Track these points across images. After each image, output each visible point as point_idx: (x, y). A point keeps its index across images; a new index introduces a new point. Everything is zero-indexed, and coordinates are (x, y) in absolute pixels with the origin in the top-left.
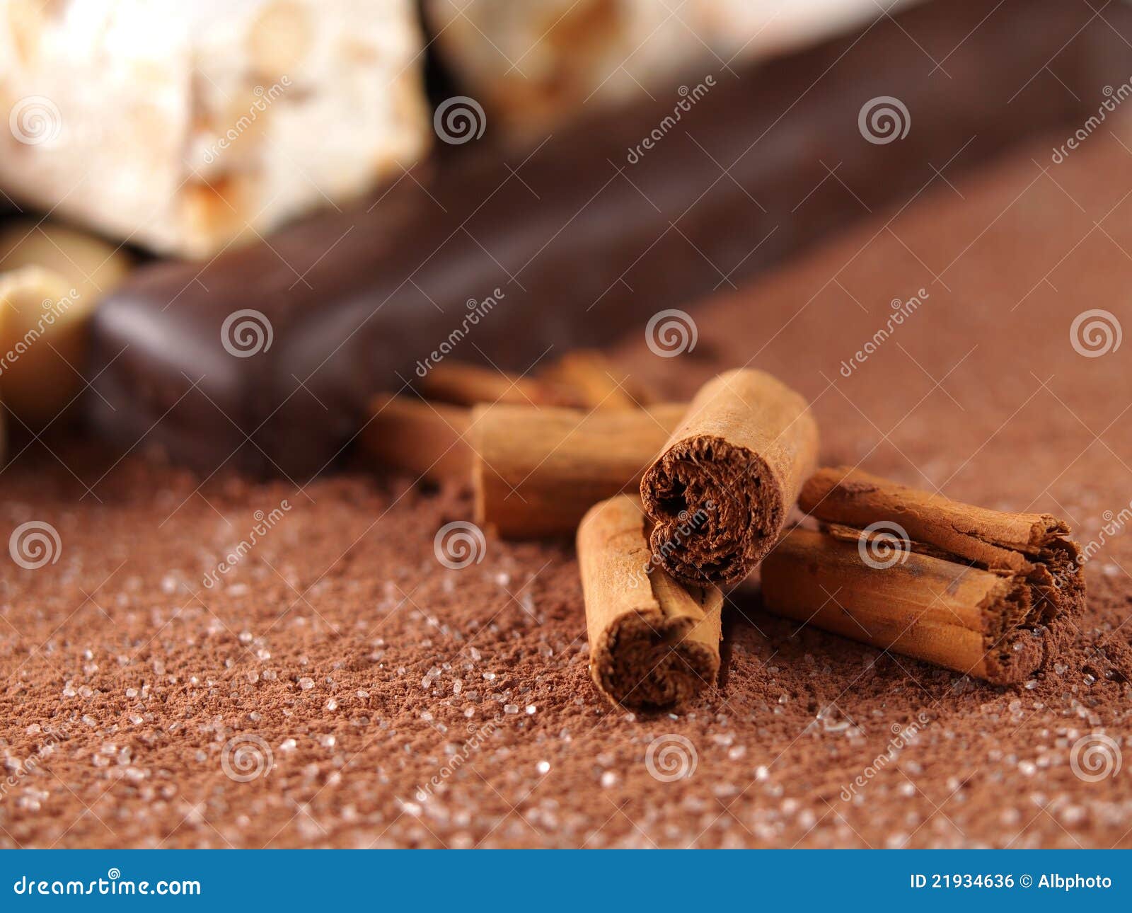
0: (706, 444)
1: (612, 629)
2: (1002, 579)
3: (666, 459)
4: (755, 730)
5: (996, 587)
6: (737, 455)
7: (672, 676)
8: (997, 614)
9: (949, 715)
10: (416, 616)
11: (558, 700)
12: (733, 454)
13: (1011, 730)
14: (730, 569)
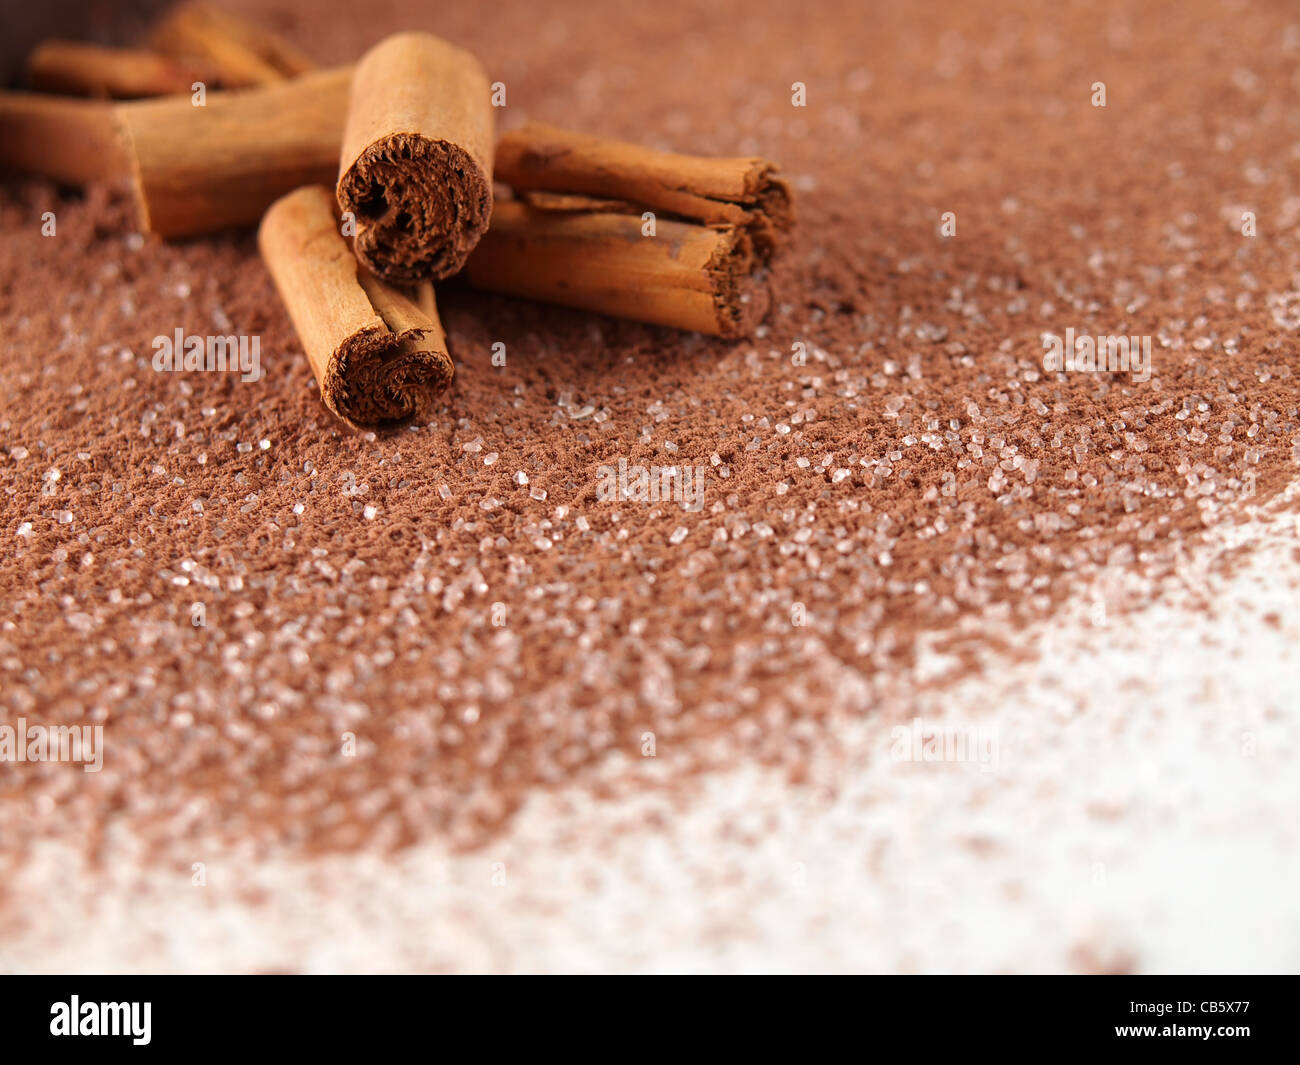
0: (402, 143)
1: (341, 354)
2: (723, 235)
3: (361, 163)
4: (501, 429)
5: (719, 246)
6: (436, 150)
7: (408, 390)
8: (724, 273)
9: (688, 380)
10: (106, 351)
11: (290, 429)
12: (432, 149)
13: (756, 387)
14: (442, 264)
